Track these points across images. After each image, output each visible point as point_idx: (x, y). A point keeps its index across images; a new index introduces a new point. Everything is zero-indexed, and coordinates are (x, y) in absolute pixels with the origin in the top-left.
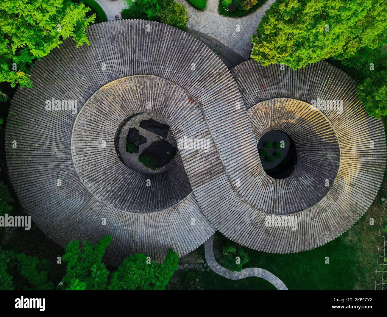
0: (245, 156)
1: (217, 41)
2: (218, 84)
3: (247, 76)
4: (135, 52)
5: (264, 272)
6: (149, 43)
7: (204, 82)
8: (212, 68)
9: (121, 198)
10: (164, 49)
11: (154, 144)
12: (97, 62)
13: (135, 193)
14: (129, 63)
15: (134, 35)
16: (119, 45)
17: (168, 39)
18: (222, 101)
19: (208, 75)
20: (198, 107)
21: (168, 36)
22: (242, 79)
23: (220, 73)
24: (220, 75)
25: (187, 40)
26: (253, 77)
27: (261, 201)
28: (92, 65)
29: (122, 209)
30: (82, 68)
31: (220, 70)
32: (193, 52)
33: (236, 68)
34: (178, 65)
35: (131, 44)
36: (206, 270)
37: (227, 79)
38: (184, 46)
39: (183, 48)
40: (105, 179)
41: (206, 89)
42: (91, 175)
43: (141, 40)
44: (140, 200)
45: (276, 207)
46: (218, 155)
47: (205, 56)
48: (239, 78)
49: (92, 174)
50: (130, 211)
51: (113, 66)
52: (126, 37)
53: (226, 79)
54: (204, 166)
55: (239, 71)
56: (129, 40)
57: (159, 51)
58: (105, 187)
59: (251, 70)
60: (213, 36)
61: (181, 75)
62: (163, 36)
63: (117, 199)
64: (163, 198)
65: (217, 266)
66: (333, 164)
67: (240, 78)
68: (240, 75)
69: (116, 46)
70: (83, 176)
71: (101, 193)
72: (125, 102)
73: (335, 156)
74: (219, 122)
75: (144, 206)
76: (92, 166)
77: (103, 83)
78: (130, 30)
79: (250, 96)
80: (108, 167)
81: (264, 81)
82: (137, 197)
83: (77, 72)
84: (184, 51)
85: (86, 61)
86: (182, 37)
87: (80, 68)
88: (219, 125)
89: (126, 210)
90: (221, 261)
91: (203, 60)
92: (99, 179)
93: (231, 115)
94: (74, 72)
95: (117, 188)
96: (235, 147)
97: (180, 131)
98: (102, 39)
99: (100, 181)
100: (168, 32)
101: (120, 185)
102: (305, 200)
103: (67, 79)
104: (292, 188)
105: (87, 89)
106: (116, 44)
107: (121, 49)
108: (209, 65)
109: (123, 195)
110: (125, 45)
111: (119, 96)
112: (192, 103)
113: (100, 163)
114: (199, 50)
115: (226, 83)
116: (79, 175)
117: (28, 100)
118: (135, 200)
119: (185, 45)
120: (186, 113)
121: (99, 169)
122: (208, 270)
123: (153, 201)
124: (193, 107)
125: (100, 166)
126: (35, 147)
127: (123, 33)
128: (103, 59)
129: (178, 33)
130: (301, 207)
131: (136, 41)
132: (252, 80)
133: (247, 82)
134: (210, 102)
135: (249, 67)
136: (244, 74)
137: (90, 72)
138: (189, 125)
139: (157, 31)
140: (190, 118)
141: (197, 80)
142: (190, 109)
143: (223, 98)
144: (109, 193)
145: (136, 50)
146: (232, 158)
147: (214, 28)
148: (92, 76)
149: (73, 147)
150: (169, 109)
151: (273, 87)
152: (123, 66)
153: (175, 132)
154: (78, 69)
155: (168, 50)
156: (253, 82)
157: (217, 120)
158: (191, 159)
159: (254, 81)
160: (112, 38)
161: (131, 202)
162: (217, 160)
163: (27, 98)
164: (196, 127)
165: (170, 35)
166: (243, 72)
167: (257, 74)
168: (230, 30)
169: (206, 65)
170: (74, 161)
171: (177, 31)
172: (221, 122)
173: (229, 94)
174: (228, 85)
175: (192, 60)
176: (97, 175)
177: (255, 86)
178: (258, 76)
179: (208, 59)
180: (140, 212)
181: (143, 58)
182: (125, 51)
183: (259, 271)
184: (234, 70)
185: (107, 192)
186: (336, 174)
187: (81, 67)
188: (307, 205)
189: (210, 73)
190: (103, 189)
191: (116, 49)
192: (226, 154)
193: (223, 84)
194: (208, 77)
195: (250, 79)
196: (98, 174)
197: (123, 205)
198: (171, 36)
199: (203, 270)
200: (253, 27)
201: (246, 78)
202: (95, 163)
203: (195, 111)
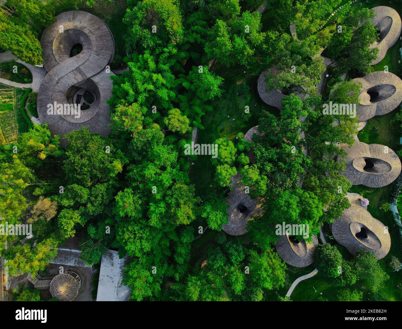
2: (53, 75)
11: (85, 99)
15: (42, 110)
17: (41, 97)
19: (50, 80)
20: (59, 80)
24: (49, 75)
37: (51, 73)
41: (54, 79)
48: (50, 69)
54: (78, 75)
70: (91, 117)
80: (89, 111)
81: (49, 60)
82: (98, 99)
93: (61, 69)
94: (58, 128)
97: (69, 85)
104: (85, 43)
134: (58, 76)
139: (40, 102)
140: (64, 82)
142: (61, 83)
147: (37, 84)
149: (82, 122)
150: (63, 90)
151: (50, 56)
157: (63, 73)
158: (77, 79)
159: (50, 63)
162: (75, 70)
164: (66, 80)
170: (86, 120)
171: (38, 95)
173: (55, 71)
186: (76, 29)
187: (56, 126)
188: (88, 38)
192: (73, 67)
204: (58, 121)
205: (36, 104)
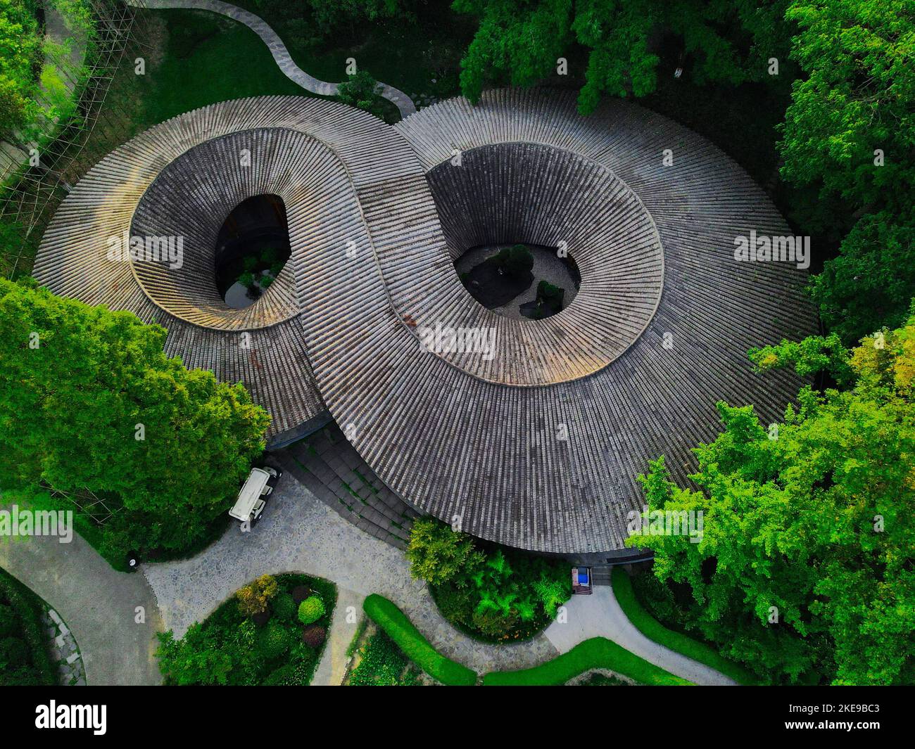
0: (314, 217)
1: (349, 519)
2: (351, 363)
3: (289, 393)
4: (533, 452)
5: (314, 88)
6: (500, 474)
7: (381, 366)
8: (362, 403)
9: (563, 177)
10: (467, 454)
12: (619, 435)
13: (539, 193)
14: (546, 423)
15: (538, 503)
16: (571, 475)
17: (456, 484)
18: (347, 323)
19: (371, 385)
20: (397, 307)
21: (456, 494)
22: (299, 387)
23: (345, 391)
24: (345, 389)
25: (413, 480)
26: (276, 389)
27: (298, 149)
28: (632, 429)
29: (560, 152)
30: (654, 427)
31: (344, 400)
32: (400, 448)
33: (310, 414)
34: (434, 410)
35: (543, 477)
36: (419, 96)
37: (330, 375)
38: (421, 462)
39: (423, 457)
40: (596, 213)
41: (379, 349)
42: (623, 213)
43: (520, 485)
44: (528, 176)
45: (271, 142)
46: (366, 216)
47: (375, 437)
48: (306, 388)
49: (621, 215)
50: (544, 148)
51: (581, 418)
52: (556, 497)
53: (332, 378)
54: (396, 203)
55: (304, 407)
56: (549, 490)
57: (478, 449)
58: (595, 195)
59: (278, 407)
60: (357, 531)
61: (429, 384)
62: (469, 495)
63: (570, 174)
64: (484, 180)
65: (397, 101)
66: (149, 211)
67: (303, 388)
68: (303, 397)
69: (579, 473)
70: (638, 208)
71: (602, 181)
72: (554, 342)
73: (141, 224)
74: (357, 277)
75: (518, 161)
76: (621, 231)
77: (602, 378)
78: (548, 518)
79: (287, 344)
80: (592, 237)
81: (252, 377)
82: (534, 184)
83: (665, 418)
84: (420, 449)
85: (646, 444)
86: (423, 491)
87: (659, 426)
88: (358, 271)
89: (553, 150)
90: (389, 107)
91: (378, 426)
92: (606, 209)
93: (331, 295)
94: (672, 418)
95: (573, 197)
96: (331, 232)
97: (437, 265)
98: (614, 499)
99: (606, 205)
100: (458, 504)
101: (568, 207)
102: (217, 155)
103: (686, 405)
104: (236, 180)
105: (636, 369)
106: (578, 480)
107: (567, 465)
108: (367, 411)
109: (560, 186)
110: (556, 474)
111: (568, 352)
112: (409, 317)
113: (608, 239)
114: (387, 452)
115: (335, 368)
116: (645, 209)
117: (776, 377)
118: (538, 174)
119: (418, 468)
120: (423, 299)
121: (609, 229)
122: (414, 95)
123: (503, 170)
124: (407, 309)
125: (608, 235)
126: (744, 276)
127: (564, 510)
128: (606, 440)
129: (434, 502)
130: (225, 142)
131: (531, 486)
132: (279, 380)
133: (290, 378)
134: (371, 320)
135: (280, 415)
136: (294, 400)
137: (635, 413)
138: (419, 274)
139: (483, 509)
140: (414, 287)
141: (396, 371)
142: (413, 305)
143: (344, 331)
144: (587, 184)
145: (531, 458)
146: (339, 212)
147: (352, 552)
148: (628, 401)
149: (661, 257)
150: (459, 313)
151: (236, 360)
152: (559, 415)
153: (448, 266)
154: (664, 425)
155: (457, 453)
156: (278, 376)
157: (360, 281)
158: (420, 215)
159: (273, 379)
160: (589, 497)
161: (544, 171)
162: (368, 208)
163: (776, 381)
164: (405, 269)
165: (453, 496)
166: (296, 404)
167: (266, 395)
168: (314, 544)
169: (374, 411)
170: (656, 234)
171: (436, 509)
172: (353, 279)
173: (331, 343)
174: (332, 364)
175: (403, 424)
176: (612, 216)
177: (275, 365)
178: (265, 389)
179: (368, 430)
180: (526, 146)
181: (513, 432)
182: (557, 456)
183: (324, 90)
184: (315, 410)
185: (590, 185)
186: (147, 192)
187: (658, 429)
188: (215, 146)
189: (366, 390)
190: (598, 191)
191: (577, 464)
192: (350, 218)
193: (340, 364)
194: (373, 379)
195: (283, 385)
196: (610, 218)
197: (558, 162)
198: (449, 496)
199: (422, 95)
200: (260, 546)
201: (291, 388)
202: (617, 238)
203: (405, 299)
204: (635, 397)
205: (489, 548)
